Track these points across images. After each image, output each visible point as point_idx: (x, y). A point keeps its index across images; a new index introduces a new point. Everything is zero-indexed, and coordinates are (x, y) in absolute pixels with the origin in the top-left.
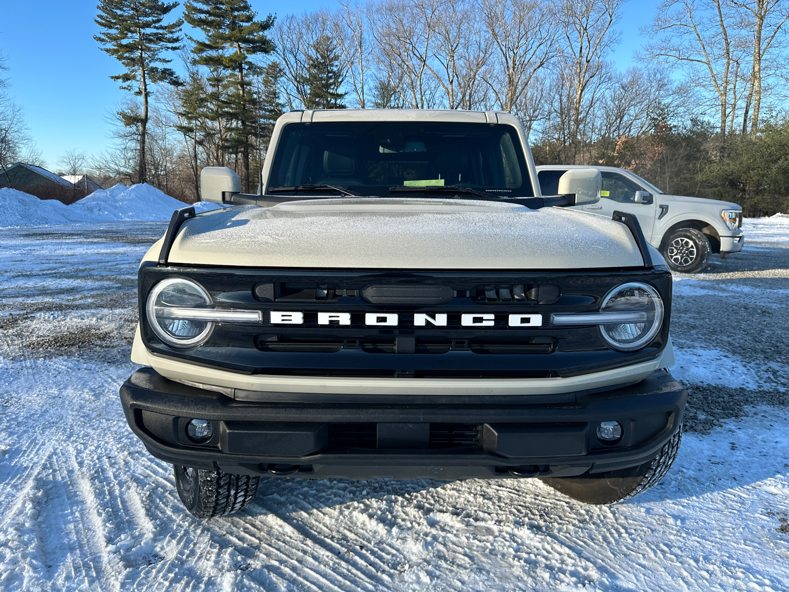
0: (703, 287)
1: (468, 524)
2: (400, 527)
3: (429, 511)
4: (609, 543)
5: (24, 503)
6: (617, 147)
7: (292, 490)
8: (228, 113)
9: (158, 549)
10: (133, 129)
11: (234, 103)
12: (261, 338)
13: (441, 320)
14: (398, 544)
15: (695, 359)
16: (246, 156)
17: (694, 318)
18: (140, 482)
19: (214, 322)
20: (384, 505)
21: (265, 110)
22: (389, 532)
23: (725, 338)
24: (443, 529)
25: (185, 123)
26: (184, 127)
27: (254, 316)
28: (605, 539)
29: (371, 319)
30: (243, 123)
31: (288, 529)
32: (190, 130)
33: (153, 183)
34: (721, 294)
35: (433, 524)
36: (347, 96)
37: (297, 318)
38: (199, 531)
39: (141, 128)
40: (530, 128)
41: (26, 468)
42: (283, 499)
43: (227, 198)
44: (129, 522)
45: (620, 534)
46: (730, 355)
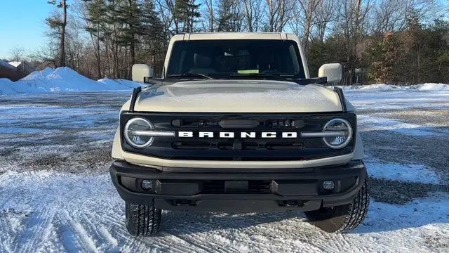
0: (428, 131)
1: (270, 240)
2: (237, 241)
3: (251, 235)
4: (338, 247)
5: (51, 232)
6: (384, 39)
7: (183, 227)
8: (120, 18)
9: (121, 250)
10: (56, 30)
11: (125, 11)
12: (175, 143)
13: (253, 135)
14: (236, 247)
15: (407, 169)
16: (132, 48)
17: (416, 148)
18: (106, 224)
19: (154, 136)
20: (229, 233)
21: (145, 16)
22: (232, 242)
23: (430, 159)
24: (258, 241)
25: (91, 26)
26: (91, 29)
27: (172, 134)
28: (336, 245)
29: (222, 135)
30: (131, 26)
31: (183, 242)
32: (95, 31)
33: (70, 67)
34: (437, 134)
35: (253, 240)
36: (200, 6)
37: (190, 134)
38: (139, 243)
39: (61, 30)
40: (325, 27)
41: (45, 220)
42: (178, 230)
43: (146, 81)
44: (104, 240)
45: (344, 243)
46: (430, 167)
